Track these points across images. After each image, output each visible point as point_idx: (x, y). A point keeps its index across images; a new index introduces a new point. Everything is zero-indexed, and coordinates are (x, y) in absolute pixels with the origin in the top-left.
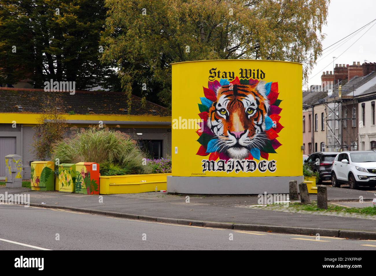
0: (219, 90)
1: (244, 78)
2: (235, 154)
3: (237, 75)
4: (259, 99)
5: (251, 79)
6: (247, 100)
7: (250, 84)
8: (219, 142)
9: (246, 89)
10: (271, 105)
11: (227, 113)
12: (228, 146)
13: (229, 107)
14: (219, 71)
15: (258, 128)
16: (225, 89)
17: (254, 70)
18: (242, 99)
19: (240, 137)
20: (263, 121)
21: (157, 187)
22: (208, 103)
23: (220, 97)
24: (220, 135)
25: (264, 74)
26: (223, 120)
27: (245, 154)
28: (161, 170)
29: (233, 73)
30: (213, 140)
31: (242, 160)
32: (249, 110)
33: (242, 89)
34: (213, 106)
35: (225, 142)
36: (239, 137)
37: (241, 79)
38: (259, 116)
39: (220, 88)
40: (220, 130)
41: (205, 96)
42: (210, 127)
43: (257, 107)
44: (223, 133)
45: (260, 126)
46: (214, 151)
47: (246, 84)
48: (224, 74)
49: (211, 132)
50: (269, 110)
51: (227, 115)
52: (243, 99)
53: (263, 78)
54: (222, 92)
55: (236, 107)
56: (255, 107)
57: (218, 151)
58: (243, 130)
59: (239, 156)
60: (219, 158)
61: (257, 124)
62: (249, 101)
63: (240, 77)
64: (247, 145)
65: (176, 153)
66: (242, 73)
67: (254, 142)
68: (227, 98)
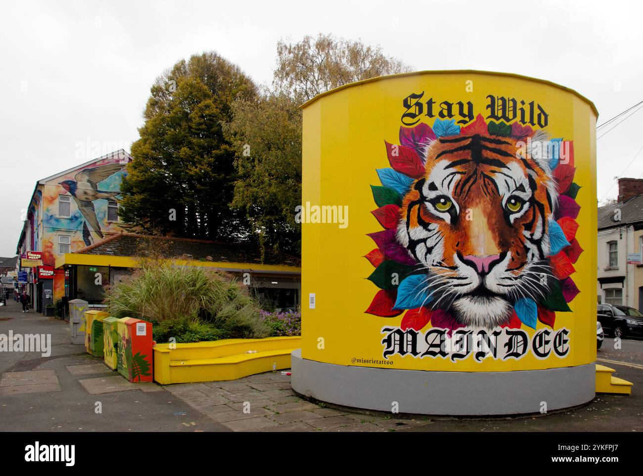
0: (430, 147)
1: (497, 118)
2: (475, 314)
3: (481, 109)
4: (535, 177)
5: (516, 123)
6: (508, 176)
7: (514, 136)
8: (430, 281)
9: (503, 147)
10: (561, 195)
11: (453, 206)
12: (457, 293)
13: (458, 190)
14: (431, 99)
15: (533, 248)
16: (447, 146)
17: (523, 103)
18: (494, 172)
19: (490, 270)
20: (543, 232)
21: (275, 363)
22: (400, 183)
23: (434, 165)
24: (435, 264)
25: (546, 116)
26: (441, 226)
27: (500, 313)
28: (286, 331)
29: (470, 105)
30: (414, 277)
31: (492, 329)
32: (513, 201)
33: (492, 146)
34: (413, 189)
35: (448, 283)
36: (486, 270)
37: (491, 122)
38: (534, 219)
39: (433, 143)
40: (434, 251)
41: (391, 165)
42: (405, 242)
43: (531, 196)
44: (442, 258)
45: (538, 243)
46: (416, 306)
47: (503, 136)
48: (445, 107)
49: (409, 256)
50: (556, 205)
51: (453, 211)
52: (496, 174)
53: (543, 125)
54: (440, 151)
55: (480, 193)
56: (526, 195)
57: (428, 305)
58: (496, 252)
59: (485, 320)
60: (430, 323)
61: (530, 237)
62: (511, 178)
63: (489, 117)
64: (506, 292)
65: (310, 307)
66: (492, 106)
67: (523, 285)
68: (452, 170)
